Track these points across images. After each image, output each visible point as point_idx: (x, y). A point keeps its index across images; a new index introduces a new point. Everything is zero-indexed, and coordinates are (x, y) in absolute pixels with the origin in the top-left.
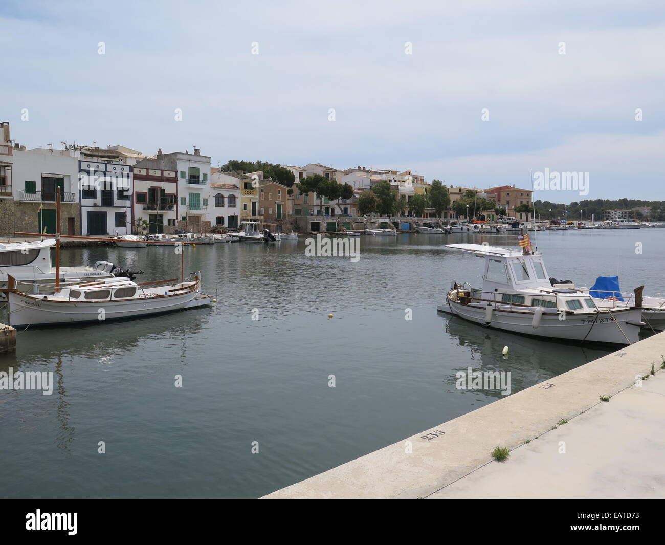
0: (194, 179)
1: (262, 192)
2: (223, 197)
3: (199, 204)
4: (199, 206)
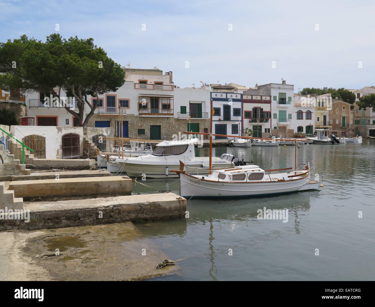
0: (282, 101)
2: (302, 113)
3: (286, 118)
4: (286, 119)
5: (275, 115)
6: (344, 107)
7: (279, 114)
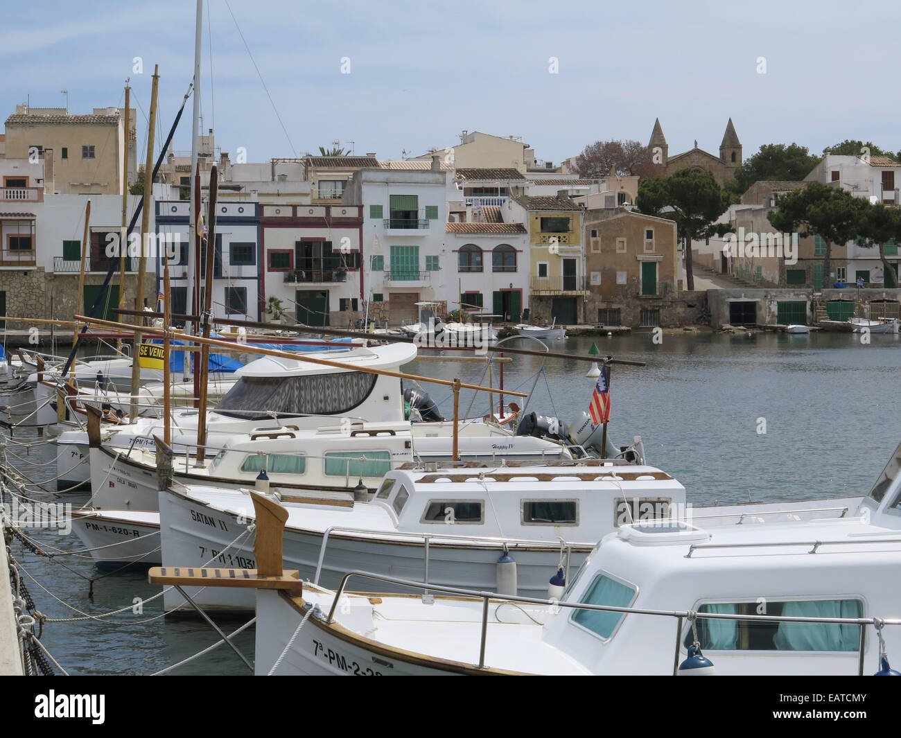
0: (404, 217)
1: (594, 234)
2: (480, 252)
3: (417, 267)
4: (417, 272)
5: (377, 262)
6: (649, 232)
7: (392, 258)
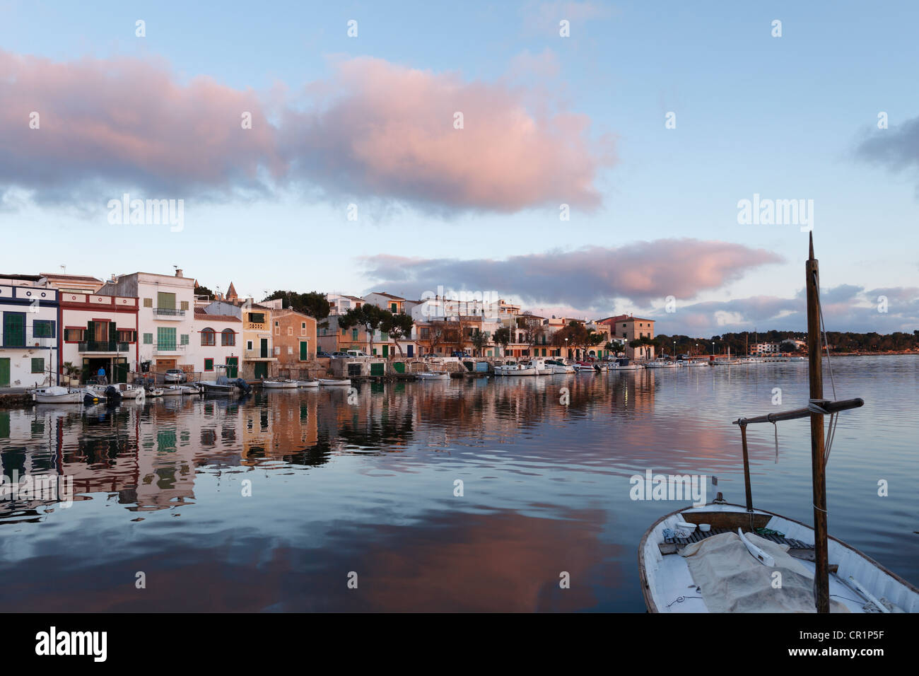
1: (277, 325)
2: (214, 332)
3: (175, 342)
4: (175, 345)
5: (148, 338)
6: (304, 324)
7: (159, 335)
